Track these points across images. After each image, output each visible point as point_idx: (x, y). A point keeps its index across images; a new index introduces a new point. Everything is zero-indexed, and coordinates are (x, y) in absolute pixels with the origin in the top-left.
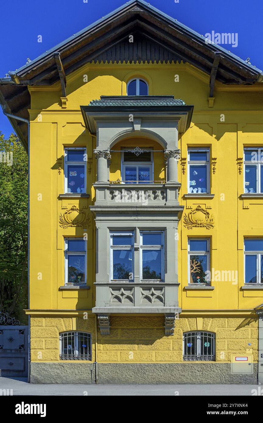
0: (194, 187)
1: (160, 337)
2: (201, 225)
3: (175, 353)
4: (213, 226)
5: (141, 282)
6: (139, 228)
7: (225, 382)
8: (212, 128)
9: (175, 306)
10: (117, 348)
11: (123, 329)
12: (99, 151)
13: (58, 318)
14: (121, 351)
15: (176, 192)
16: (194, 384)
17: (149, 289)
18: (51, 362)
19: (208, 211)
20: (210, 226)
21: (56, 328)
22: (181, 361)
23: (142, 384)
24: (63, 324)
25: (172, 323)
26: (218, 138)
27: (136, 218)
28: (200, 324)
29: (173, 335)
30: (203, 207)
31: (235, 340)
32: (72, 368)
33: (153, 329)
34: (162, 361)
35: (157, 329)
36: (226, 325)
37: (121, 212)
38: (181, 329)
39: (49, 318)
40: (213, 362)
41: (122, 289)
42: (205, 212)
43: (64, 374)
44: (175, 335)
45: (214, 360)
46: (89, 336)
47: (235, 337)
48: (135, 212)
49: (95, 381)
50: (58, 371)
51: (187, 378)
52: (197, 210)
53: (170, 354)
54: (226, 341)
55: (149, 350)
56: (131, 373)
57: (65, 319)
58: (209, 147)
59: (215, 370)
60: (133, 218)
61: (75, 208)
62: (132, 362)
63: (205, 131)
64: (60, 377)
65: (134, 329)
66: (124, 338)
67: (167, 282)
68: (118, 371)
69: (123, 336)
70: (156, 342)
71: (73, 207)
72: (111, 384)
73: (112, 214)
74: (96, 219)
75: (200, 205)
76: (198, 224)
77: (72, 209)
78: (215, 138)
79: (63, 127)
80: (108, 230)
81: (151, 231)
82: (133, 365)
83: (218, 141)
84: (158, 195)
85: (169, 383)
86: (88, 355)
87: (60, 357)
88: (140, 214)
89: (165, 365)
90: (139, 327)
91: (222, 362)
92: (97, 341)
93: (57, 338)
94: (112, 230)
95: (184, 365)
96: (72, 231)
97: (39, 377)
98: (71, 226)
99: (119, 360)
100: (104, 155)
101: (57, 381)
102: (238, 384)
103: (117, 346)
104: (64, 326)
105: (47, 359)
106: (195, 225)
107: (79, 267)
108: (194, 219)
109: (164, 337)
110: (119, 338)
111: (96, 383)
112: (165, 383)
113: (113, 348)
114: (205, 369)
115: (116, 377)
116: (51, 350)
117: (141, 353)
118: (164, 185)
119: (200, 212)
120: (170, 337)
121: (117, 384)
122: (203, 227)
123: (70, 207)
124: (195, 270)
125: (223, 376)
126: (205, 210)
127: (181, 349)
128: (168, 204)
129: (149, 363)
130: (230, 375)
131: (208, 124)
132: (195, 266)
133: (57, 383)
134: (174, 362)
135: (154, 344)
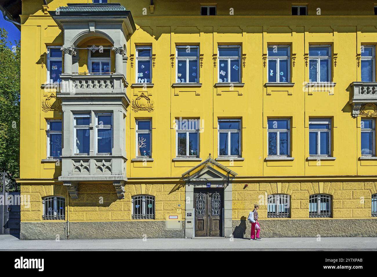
0: (142, 78)
1: (115, 201)
2: (144, 109)
3: (125, 213)
4: (153, 110)
5: (96, 155)
6: (93, 111)
7: (161, 236)
8: (153, 30)
9: (119, 175)
10: (83, 210)
11: (88, 194)
12: (64, 49)
13: (41, 186)
14: (86, 212)
15: (120, 81)
16: (139, 238)
17: (101, 161)
18: (36, 222)
19: (150, 97)
20: (151, 109)
21: (39, 194)
22: (130, 220)
23: (101, 239)
24: (44, 190)
25: (120, 189)
26: (157, 39)
27: (91, 103)
28: (143, 189)
29: (124, 199)
30: (146, 94)
31: (168, 202)
32: (51, 226)
33: (109, 194)
34: (116, 220)
35: (113, 194)
36: (162, 190)
37: (80, 98)
38: (130, 194)
39: (34, 186)
40: (153, 220)
41: (81, 161)
42: (147, 98)
43: (45, 232)
44: (126, 199)
45: (154, 219)
46: (64, 199)
47: (168, 200)
48: (91, 98)
49: (67, 237)
50: (40, 229)
51: (134, 234)
52: (141, 96)
53: (122, 214)
54: (162, 203)
55: (107, 211)
56: (94, 230)
57: (46, 186)
58: (150, 45)
59: (155, 227)
60: (89, 103)
61: (53, 95)
62: (94, 221)
63: (148, 33)
64: (42, 234)
65: (96, 194)
66: (88, 202)
67: (113, 155)
68: (84, 228)
69: (88, 200)
70: (111, 204)
71: (52, 94)
72: (79, 239)
73: (74, 99)
74: (63, 104)
75: (144, 93)
76: (142, 108)
77: (51, 97)
78: (155, 38)
79: (45, 29)
80: (71, 113)
81: (104, 114)
82: (95, 223)
83: (157, 40)
84: (107, 84)
85: (121, 238)
86: (63, 215)
87: (43, 217)
88: (94, 100)
89: (118, 222)
90: (100, 192)
91: (159, 220)
92: (69, 204)
93: (40, 202)
94: (75, 113)
95: (132, 223)
96: (51, 114)
97: (26, 234)
98: (50, 110)
99: (85, 220)
100: (68, 52)
101: (40, 237)
102: (171, 238)
103: (84, 208)
104: (45, 192)
105: (32, 219)
106: (140, 109)
107: (58, 143)
108: (139, 104)
109: (118, 200)
110: (85, 202)
111: (68, 239)
112: (117, 238)
113: (81, 210)
114: (147, 226)
115: (82, 233)
116: (35, 212)
117: (101, 213)
118: (111, 76)
119: (143, 98)
120: (121, 200)
121: (83, 239)
122: (146, 110)
123: (49, 95)
124: (142, 146)
125: (160, 232)
126: (147, 96)
127: (129, 210)
128: (115, 91)
129: (107, 221)
130: (165, 231)
131: (150, 27)
132: (143, 142)
133: (39, 239)
134: (125, 221)
135: (110, 205)
